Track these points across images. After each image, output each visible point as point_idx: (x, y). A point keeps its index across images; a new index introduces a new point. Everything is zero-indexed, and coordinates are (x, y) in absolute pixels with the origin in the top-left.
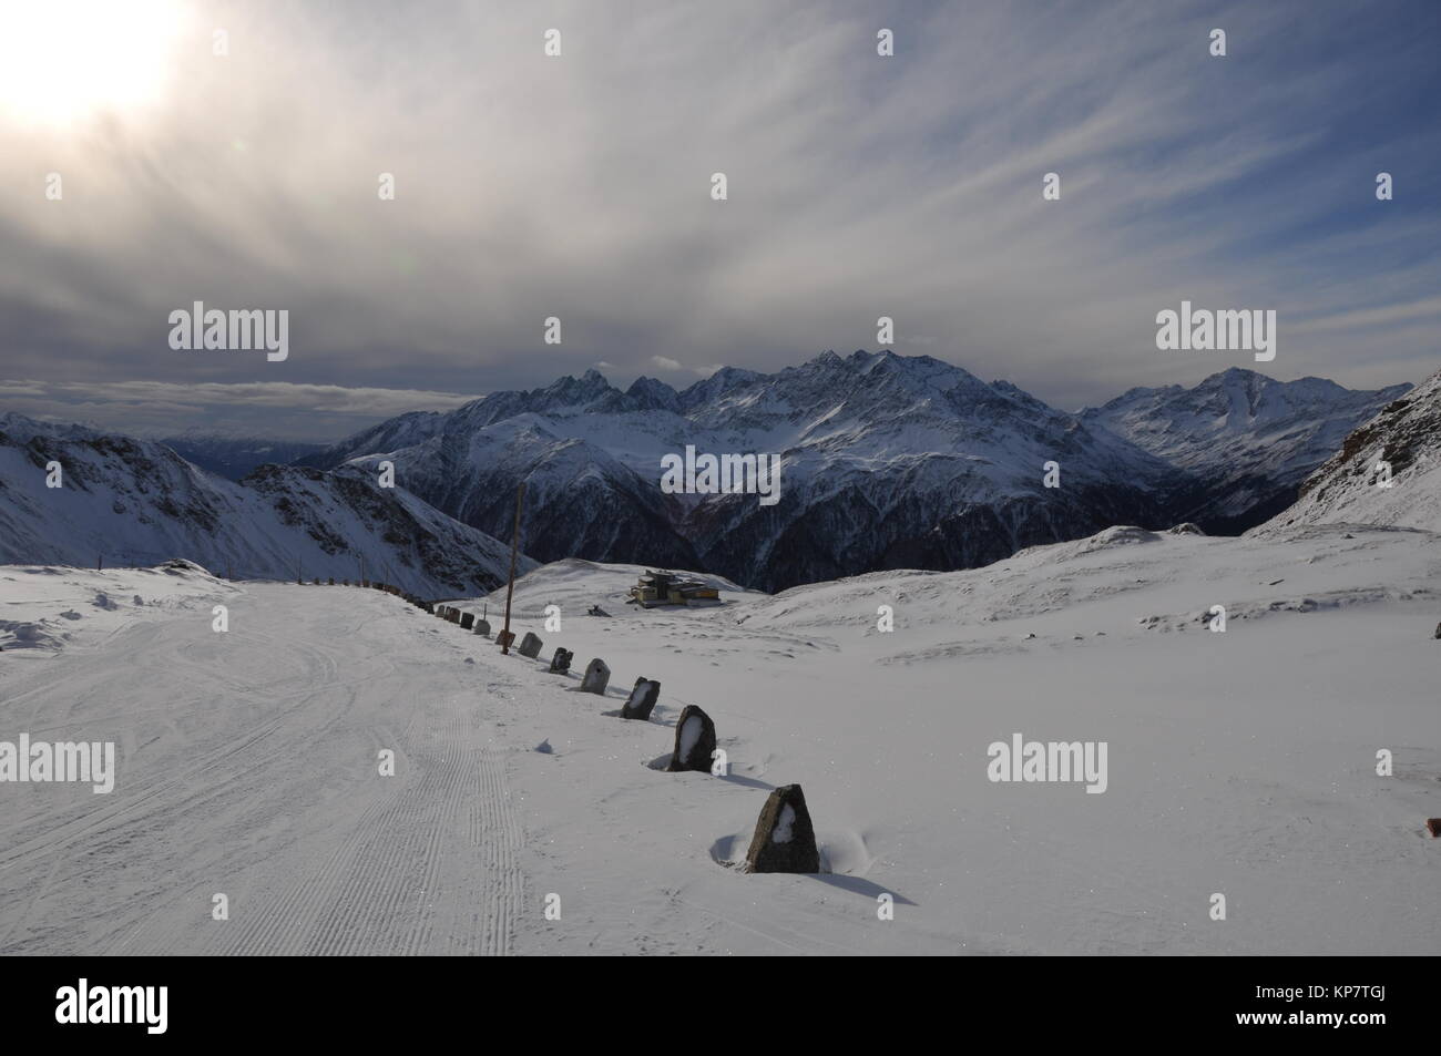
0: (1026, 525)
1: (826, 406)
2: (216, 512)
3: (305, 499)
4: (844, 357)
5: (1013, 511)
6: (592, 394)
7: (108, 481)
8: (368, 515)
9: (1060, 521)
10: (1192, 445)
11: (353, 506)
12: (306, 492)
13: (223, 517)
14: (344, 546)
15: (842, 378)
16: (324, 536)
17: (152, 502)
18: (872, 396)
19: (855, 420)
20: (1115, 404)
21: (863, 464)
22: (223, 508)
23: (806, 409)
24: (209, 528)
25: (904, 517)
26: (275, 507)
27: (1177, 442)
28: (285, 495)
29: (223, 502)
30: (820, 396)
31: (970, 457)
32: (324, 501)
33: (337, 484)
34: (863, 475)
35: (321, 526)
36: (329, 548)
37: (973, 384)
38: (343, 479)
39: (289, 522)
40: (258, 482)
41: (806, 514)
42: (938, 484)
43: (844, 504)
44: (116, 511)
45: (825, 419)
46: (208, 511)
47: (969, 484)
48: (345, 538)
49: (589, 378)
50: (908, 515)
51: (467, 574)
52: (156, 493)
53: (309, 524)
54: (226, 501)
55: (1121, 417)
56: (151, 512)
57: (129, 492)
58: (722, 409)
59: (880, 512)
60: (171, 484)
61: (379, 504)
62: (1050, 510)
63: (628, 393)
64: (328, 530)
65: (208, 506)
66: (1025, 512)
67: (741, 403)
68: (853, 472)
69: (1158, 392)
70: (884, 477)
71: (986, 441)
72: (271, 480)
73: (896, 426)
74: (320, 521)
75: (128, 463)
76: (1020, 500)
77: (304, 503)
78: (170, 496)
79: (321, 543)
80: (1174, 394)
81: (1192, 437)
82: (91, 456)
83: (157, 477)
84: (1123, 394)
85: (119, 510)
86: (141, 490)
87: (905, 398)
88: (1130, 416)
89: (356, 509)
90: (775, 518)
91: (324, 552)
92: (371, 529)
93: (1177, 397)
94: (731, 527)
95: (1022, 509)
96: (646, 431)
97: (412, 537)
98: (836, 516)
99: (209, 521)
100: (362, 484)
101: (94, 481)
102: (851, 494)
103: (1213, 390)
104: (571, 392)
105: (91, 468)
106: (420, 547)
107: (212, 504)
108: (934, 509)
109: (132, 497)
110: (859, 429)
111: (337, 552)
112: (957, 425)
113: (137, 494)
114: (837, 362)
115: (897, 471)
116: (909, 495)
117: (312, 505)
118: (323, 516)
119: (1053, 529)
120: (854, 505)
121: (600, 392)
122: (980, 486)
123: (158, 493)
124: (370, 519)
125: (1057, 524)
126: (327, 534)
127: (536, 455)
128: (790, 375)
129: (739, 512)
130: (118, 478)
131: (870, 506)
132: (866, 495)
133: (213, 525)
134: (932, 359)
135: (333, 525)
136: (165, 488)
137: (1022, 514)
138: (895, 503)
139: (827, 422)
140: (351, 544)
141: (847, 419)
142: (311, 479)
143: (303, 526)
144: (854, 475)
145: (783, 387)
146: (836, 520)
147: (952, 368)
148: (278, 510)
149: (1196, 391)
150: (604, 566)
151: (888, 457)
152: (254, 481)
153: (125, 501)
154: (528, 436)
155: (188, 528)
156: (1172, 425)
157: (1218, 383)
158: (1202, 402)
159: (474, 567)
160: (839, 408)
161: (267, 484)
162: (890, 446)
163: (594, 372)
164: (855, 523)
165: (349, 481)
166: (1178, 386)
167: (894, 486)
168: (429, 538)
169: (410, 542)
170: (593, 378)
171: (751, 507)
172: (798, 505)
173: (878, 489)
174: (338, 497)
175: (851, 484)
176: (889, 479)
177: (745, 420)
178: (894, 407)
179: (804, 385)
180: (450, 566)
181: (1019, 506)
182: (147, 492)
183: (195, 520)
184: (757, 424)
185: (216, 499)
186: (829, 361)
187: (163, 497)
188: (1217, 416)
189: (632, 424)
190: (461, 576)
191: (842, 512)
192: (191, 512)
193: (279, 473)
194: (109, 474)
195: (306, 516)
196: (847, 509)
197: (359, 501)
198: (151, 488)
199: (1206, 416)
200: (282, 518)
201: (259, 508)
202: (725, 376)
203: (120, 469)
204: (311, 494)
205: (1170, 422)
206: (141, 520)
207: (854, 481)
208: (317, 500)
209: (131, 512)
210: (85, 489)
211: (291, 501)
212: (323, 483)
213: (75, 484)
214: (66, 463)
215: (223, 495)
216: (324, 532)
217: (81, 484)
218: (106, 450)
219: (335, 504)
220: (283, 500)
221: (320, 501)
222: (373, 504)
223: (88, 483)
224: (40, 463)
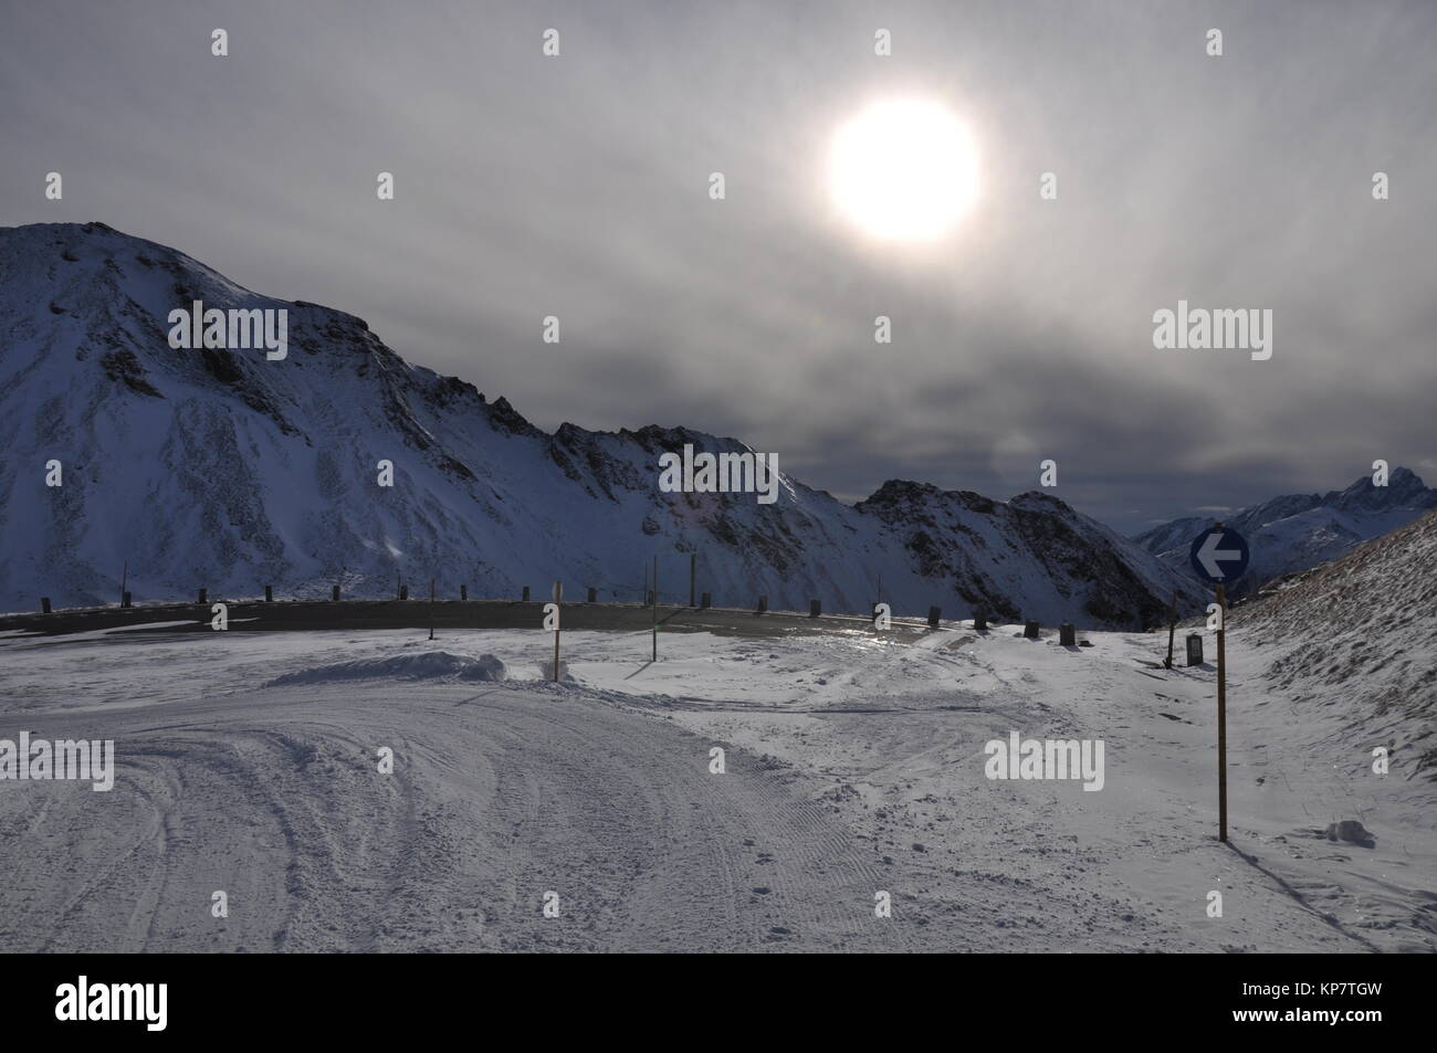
2: (798, 543)
3: (959, 537)
7: (644, 487)
8: (1061, 570)
11: (1038, 556)
12: (961, 528)
16: (981, 597)
17: (703, 521)
24: (781, 566)
26: (907, 546)
28: (924, 528)
32: (989, 543)
33: (1015, 521)
35: (977, 580)
38: (1024, 512)
39: (926, 571)
40: (885, 507)
44: (643, 528)
46: (784, 539)
52: (710, 509)
53: (958, 575)
54: (822, 526)
56: (696, 534)
57: (670, 504)
61: (1081, 554)
64: (988, 588)
65: (786, 531)
72: (905, 505)
74: (978, 572)
77: (954, 543)
78: (730, 513)
85: (650, 529)
86: (689, 503)
89: (1044, 560)
92: (1064, 592)
99: (782, 553)
100: (1055, 522)
101: (627, 488)
105: (626, 468)
107: (794, 530)
109: (673, 512)
113: (679, 507)
117: (968, 547)
118: (983, 563)
124: (1067, 577)
126: (985, 593)
133: (790, 561)
142: (973, 509)
143: (948, 576)
148: (911, 552)
152: (879, 506)
153: (658, 515)
155: (747, 563)
161: (898, 510)
165: (1035, 516)
174: (1017, 541)
182: (698, 507)
183: (761, 550)
187: (719, 513)
192: (755, 538)
193: (919, 495)
195: (954, 564)
197: (1048, 549)
200: (915, 563)
201: (879, 544)
206: (678, 545)
208: (979, 542)
209: (667, 535)
210: (611, 497)
211: (933, 538)
212: (992, 516)
213: (597, 490)
214: (595, 462)
215: (817, 520)
216: (982, 589)
217: (606, 490)
218: (652, 445)
219: (1008, 551)
220: (921, 536)
221: (982, 542)
222: (1071, 552)
223: (616, 490)
224: (560, 460)
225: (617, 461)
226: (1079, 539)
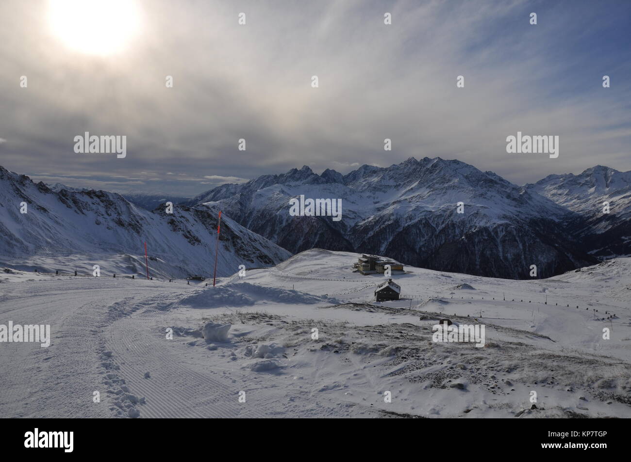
0: (505, 236)
1: (411, 182)
2: (141, 225)
3: (182, 219)
4: (419, 160)
5: (499, 230)
6: (306, 176)
7: (93, 210)
8: (210, 227)
9: (520, 235)
10: (578, 201)
11: (203, 223)
12: (182, 216)
13: (145, 227)
14: (199, 241)
15: (418, 170)
16: (190, 237)
17: (113, 220)
18: (432, 177)
19: (424, 188)
20: (542, 182)
21: (428, 207)
22: (145, 223)
23: (402, 183)
24: (138, 232)
25: (448, 232)
26: (168, 223)
27: (571, 200)
28: (173, 218)
29: (145, 220)
30: (408, 177)
31: (478, 205)
32: (190, 221)
33: (196, 213)
34: (429, 213)
35: (189, 232)
36: (192, 242)
37: (477, 172)
38: (199, 211)
39: (175, 230)
40: (161, 211)
41: (403, 230)
42: (464, 217)
43: (420, 226)
44: (96, 223)
45: (410, 188)
46: (138, 224)
47: (478, 217)
48: (200, 238)
49: (304, 169)
50: (450, 231)
51: (255, 255)
52: (115, 216)
53: (184, 231)
54: (146, 220)
55: (544, 188)
56: (112, 224)
57: (102, 215)
58: (364, 183)
59: (437, 230)
60: (122, 212)
61: (215, 222)
62: (516, 230)
63: (321, 176)
64: (192, 234)
65: (138, 222)
66: (504, 230)
67: (373, 180)
68: (424, 211)
69: (562, 176)
70: (439, 214)
71: (485, 198)
73: (444, 191)
74: (189, 230)
75: (103, 202)
76: (501, 225)
77: (181, 221)
78: (121, 217)
79: (189, 240)
80: (569, 178)
81: (578, 197)
82: (86, 199)
83: (115, 209)
84: (545, 177)
85: (98, 223)
86: (108, 214)
87: (447, 178)
88: (548, 187)
89: (205, 225)
90: (389, 232)
91: (189, 244)
92: (211, 233)
93: (571, 179)
94: (369, 236)
95: (503, 229)
96: (331, 193)
97: (230, 238)
98: (417, 231)
99: (138, 228)
100: (208, 213)
101: (87, 210)
102: (424, 222)
103: (588, 176)
104: (296, 175)
106: (233, 242)
107: (140, 221)
108: (462, 229)
109: (104, 218)
110: (427, 192)
111: (196, 244)
112: (472, 190)
113: (106, 216)
114: (416, 162)
115: (444, 211)
116: (450, 222)
117: (185, 222)
118: (190, 228)
119: (517, 238)
120: (425, 227)
121: (309, 175)
122: (483, 218)
123: (116, 216)
124: (211, 229)
125: (519, 236)
126: (191, 236)
127: (282, 203)
128: (394, 168)
129: (373, 229)
130: (98, 209)
131: (432, 227)
132: (430, 222)
133: (140, 230)
134: (458, 161)
135: (194, 232)
136: (119, 214)
137: (502, 231)
138: (443, 226)
139: (412, 189)
140: (202, 241)
141: (421, 187)
142: (184, 210)
143: (181, 232)
144: (424, 213)
145: (391, 173)
146: (417, 233)
147: (468, 165)
148: (170, 225)
149: (580, 176)
150: (334, 252)
151: (440, 205)
152: (159, 211)
153: (100, 219)
154: (278, 194)
155: (129, 232)
156: (569, 192)
157: (591, 172)
158: (583, 181)
159: (259, 252)
160: (417, 183)
162: (441, 200)
163: (306, 167)
164: (425, 235)
165: (202, 212)
166: (571, 174)
167: (443, 218)
168: (238, 238)
169: (229, 240)
170: (306, 169)
171: (378, 227)
172: (399, 226)
173: (436, 219)
174: (197, 219)
175: (423, 217)
176: (441, 215)
177: (375, 188)
178: (442, 182)
179: (401, 172)
180: (247, 252)
181: (501, 227)
182: (111, 215)
183: (132, 228)
184: (380, 190)
185: (142, 219)
186: (412, 162)
187: (118, 217)
188: (590, 188)
189: (324, 189)
190: (252, 256)
191: (420, 229)
192: (130, 225)
194: (94, 207)
195: (182, 228)
196: (422, 229)
197: (206, 221)
198: (113, 214)
199: (584, 188)
200: (171, 228)
201: (161, 223)
202: (364, 169)
203: (99, 204)
204: (184, 217)
205: (568, 190)
206: (108, 228)
207: (425, 215)
208: (187, 220)
209: (103, 224)
210: (83, 213)
211: (175, 220)
212: (190, 212)
213: (78, 211)
214: (75, 202)
215: (145, 218)
216: (190, 235)
217: (81, 211)
218: (93, 196)
219: (195, 222)
220: (172, 220)
221: (188, 220)
222: (212, 222)
223: (84, 211)
224: (63, 202)
225: (83, 202)
226: (214, 218)
